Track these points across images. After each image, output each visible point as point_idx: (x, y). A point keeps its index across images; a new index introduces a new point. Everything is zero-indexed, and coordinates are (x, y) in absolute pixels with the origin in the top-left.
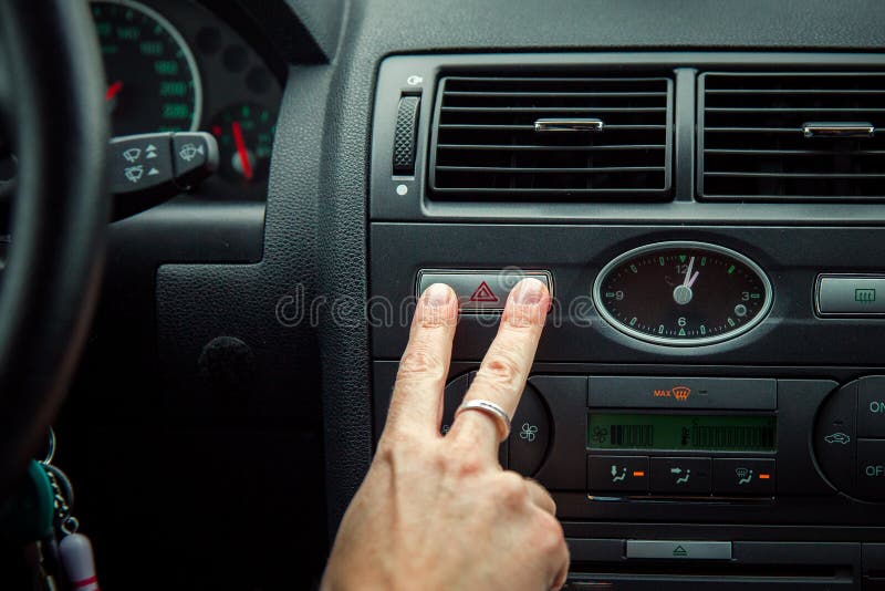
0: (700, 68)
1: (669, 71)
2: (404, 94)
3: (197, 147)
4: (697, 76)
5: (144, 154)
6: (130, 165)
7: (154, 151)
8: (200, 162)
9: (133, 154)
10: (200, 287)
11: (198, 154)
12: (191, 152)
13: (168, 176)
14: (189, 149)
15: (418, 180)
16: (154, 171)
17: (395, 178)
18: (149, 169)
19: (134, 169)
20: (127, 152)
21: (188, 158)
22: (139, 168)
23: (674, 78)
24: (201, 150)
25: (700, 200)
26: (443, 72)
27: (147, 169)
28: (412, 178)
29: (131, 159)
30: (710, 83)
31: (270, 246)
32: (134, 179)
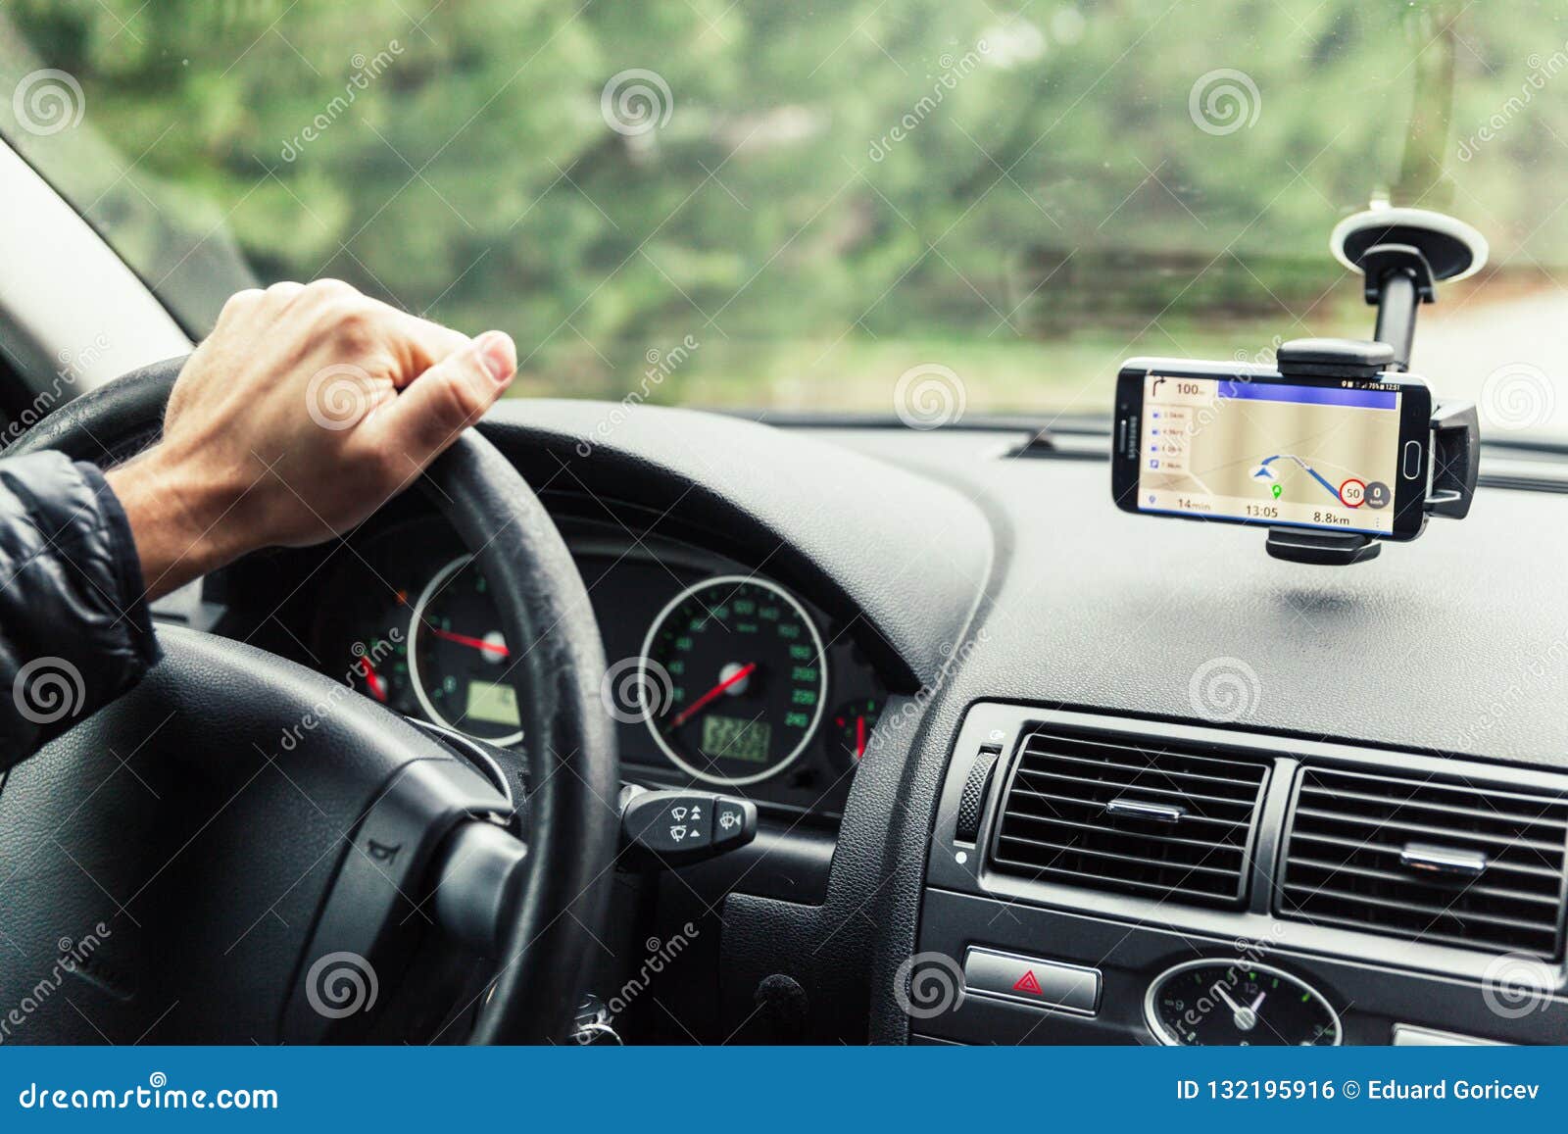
0: (1304, 760)
1: (1269, 758)
2: (983, 750)
3: (735, 816)
4: (1298, 768)
5: (690, 814)
6: (676, 823)
7: (698, 813)
8: (737, 833)
9: (680, 812)
10: (763, 921)
11: (735, 823)
12: (730, 820)
13: (707, 841)
14: (728, 817)
15: (979, 848)
16: (695, 834)
17: (957, 843)
18: (692, 831)
19: (679, 828)
20: (676, 810)
21: (726, 825)
22: (682, 828)
23: (1272, 765)
24: (738, 820)
25: (1277, 916)
26: (1029, 727)
27: (689, 831)
28: (972, 846)
29: (678, 817)
30: (1309, 779)
31: (833, 890)
32: (677, 838)
